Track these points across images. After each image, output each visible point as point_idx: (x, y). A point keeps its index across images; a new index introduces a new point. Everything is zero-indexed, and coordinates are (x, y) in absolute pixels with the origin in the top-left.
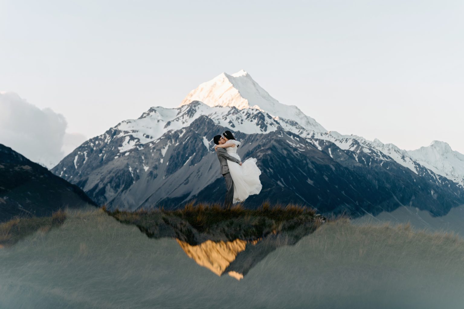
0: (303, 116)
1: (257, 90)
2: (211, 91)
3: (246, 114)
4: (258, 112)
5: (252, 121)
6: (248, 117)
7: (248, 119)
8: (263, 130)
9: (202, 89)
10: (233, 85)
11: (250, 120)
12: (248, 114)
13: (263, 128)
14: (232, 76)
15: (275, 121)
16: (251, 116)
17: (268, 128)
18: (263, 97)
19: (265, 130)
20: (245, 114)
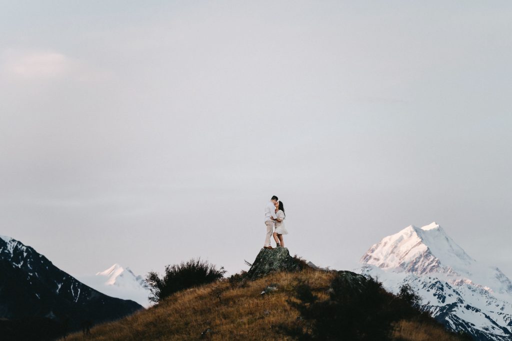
0: (504, 279)
1: (451, 246)
2: (396, 247)
3: (423, 283)
4: (436, 280)
5: (428, 291)
6: (425, 286)
7: (424, 288)
8: (441, 301)
9: (386, 243)
10: (422, 239)
11: (427, 289)
12: (425, 283)
13: (440, 299)
14: (422, 230)
15: (454, 291)
16: (429, 285)
17: (446, 299)
18: (457, 255)
19: (443, 302)
20: (421, 282)
